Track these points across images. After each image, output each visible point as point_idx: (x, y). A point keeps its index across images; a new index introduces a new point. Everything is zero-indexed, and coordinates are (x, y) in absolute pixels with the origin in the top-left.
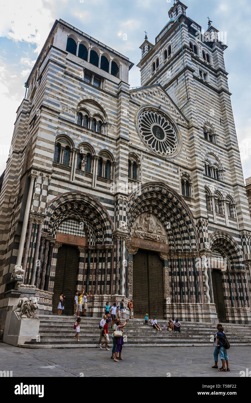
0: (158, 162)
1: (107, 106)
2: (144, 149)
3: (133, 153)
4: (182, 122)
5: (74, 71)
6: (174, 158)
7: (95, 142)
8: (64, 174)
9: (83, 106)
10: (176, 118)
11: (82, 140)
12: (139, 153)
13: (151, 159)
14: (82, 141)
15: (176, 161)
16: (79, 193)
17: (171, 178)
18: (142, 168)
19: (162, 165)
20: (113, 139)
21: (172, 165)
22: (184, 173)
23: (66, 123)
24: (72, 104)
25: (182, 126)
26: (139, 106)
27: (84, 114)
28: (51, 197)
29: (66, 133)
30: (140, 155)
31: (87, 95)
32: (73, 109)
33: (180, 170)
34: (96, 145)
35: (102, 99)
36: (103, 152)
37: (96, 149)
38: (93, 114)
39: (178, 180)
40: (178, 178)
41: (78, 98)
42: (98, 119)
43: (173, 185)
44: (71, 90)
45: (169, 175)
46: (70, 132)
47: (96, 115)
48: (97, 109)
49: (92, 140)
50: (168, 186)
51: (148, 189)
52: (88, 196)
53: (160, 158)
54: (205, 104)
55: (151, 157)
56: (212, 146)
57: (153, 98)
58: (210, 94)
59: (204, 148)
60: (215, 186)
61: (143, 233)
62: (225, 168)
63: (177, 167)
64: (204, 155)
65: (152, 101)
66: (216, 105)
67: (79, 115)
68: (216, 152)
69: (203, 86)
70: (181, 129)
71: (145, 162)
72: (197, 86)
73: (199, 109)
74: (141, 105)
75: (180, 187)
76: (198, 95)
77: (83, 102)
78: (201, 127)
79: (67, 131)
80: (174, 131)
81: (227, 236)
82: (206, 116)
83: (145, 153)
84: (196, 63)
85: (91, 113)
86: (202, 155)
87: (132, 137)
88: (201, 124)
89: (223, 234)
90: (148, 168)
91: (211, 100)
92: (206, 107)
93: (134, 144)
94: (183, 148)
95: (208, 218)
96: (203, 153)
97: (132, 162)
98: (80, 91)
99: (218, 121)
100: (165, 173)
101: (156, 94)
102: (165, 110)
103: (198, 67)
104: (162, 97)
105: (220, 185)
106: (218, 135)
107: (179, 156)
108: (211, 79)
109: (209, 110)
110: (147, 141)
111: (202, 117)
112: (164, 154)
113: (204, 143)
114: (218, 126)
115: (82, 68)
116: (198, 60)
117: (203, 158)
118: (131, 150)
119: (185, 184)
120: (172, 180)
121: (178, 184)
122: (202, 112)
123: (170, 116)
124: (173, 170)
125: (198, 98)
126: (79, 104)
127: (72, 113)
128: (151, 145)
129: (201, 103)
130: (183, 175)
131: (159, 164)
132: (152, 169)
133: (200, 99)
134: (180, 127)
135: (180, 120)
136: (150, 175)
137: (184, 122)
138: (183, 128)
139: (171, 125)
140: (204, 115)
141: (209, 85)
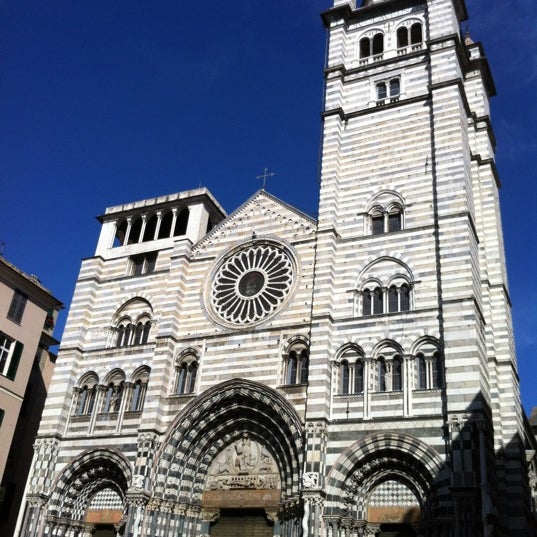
0: (236, 342)
1: (155, 294)
2: (211, 331)
3: (189, 348)
4: (308, 232)
6: (273, 319)
7: (128, 362)
8: (82, 428)
10: (292, 235)
11: (109, 369)
12: (201, 343)
13: (222, 344)
15: (276, 323)
16: (96, 449)
17: (261, 361)
18: (202, 367)
19: (243, 346)
21: (268, 334)
22: (294, 339)
25: (302, 242)
26: (213, 258)
27: (125, 323)
28: (60, 467)
30: (201, 346)
31: (127, 295)
33: (284, 336)
34: (129, 365)
35: (149, 288)
37: (127, 372)
38: (137, 318)
39: (276, 360)
40: (276, 356)
41: (113, 307)
42: (144, 321)
43: (263, 373)
45: (257, 357)
47: (140, 317)
48: (141, 307)
50: (248, 381)
51: (212, 401)
53: (242, 332)
54: (381, 153)
55: (223, 339)
56: (384, 242)
57: (244, 226)
58: (401, 119)
59: (359, 258)
60: (380, 332)
61: (230, 478)
62: (422, 275)
63: (276, 333)
64: (356, 274)
65: (241, 234)
66: (417, 134)
67: (120, 330)
68: (398, 248)
69: (381, 116)
70: (301, 249)
71: (210, 354)
72: (363, 128)
73: (358, 177)
74: (216, 256)
75: (279, 372)
76: (361, 147)
77: (123, 307)
78: (359, 214)
79: (93, 365)
80: (288, 261)
81: (401, 440)
82: (381, 179)
83: (212, 337)
84: (366, 77)
85: (134, 318)
86: (350, 277)
87: (191, 322)
88: (361, 206)
89: (388, 438)
90: (215, 362)
91: (403, 131)
92: (382, 159)
93: (193, 333)
94: (301, 287)
95: (348, 412)
96: (356, 270)
97: (189, 364)
98: (118, 296)
99: (421, 167)
100: (248, 358)
101: (251, 214)
102: (268, 232)
103: (372, 83)
104: (264, 211)
105: (398, 322)
106: (409, 205)
107: (286, 308)
108: (412, 80)
109: (390, 161)
110: (225, 313)
111: (365, 190)
112: (257, 319)
113: (360, 246)
114: (415, 183)
115: (126, 259)
116: (373, 66)
117: (352, 281)
118: (185, 345)
119: (298, 359)
120: (262, 365)
121: (272, 368)
122: (367, 178)
123: (279, 239)
124: (267, 343)
125: (361, 154)
126: (117, 315)
127: (102, 335)
128: (231, 316)
129: (369, 159)
130: (291, 343)
131: (236, 346)
132: (222, 360)
133: (366, 153)
134: (300, 246)
135: (301, 233)
136: (216, 373)
137: (311, 231)
138: (306, 245)
139: (282, 255)
140: (374, 181)
141: (399, 101)
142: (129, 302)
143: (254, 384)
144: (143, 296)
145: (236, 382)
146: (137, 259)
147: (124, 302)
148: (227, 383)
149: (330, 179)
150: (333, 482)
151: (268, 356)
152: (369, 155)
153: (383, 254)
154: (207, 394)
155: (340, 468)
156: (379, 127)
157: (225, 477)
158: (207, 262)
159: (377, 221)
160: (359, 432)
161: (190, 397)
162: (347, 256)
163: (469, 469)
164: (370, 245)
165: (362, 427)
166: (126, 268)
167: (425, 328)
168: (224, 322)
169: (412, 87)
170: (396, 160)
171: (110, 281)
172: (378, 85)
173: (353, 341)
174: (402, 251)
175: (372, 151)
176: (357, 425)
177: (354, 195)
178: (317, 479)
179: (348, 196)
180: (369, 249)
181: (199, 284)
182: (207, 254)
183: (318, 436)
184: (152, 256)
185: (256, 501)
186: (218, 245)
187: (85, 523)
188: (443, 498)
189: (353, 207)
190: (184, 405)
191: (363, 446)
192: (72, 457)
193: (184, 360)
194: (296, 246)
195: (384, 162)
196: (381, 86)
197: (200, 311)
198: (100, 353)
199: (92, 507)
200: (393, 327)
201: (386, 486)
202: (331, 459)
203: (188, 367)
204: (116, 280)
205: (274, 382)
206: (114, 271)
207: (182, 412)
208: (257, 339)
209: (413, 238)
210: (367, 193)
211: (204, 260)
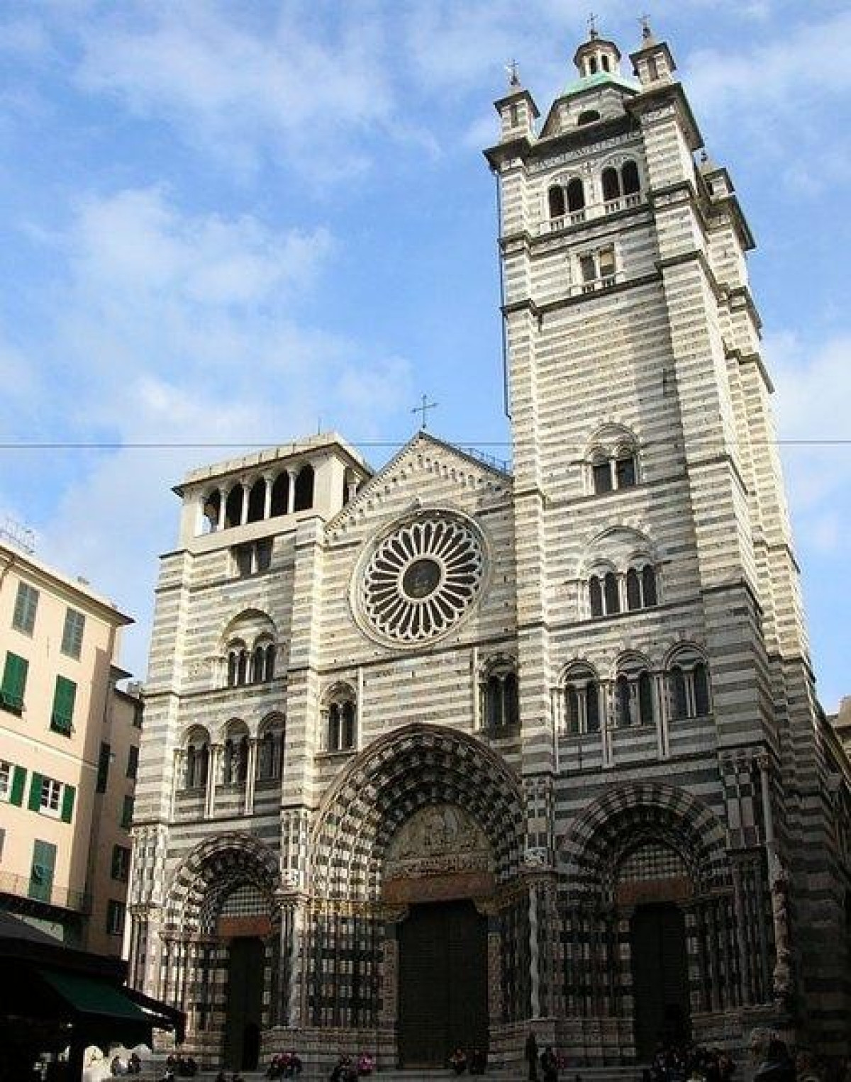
0: (408, 669)
1: (276, 603)
2: (369, 654)
3: (339, 683)
4: (498, 496)
5: (211, 571)
6: (459, 630)
7: (250, 708)
10: (474, 500)
11: (224, 718)
12: (355, 673)
13: (388, 673)
14: (226, 721)
15: (466, 637)
17: (448, 695)
18: (361, 709)
19: (419, 674)
21: (453, 654)
22: (493, 659)
23: (195, 699)
24: (209, 649)
25: (492, 511)
27: (237, 650)
29: (196, 721)
30: (356, 679)
31: (235, 606)
32: (209, 658)
33: (479, 656)
34: (251, 712)
35: (266, 595)
37: (250, 723)
38: (253, 641)
40: (470, 686)
41: (217, 627)
42: (264, 645)
43: (453, 712)
44: (205, 618)
45: (442, 690)
46: (204, 714)
47: (258, 639)
48: (259, 625)
49: (244, 708)
50: (433, 725)
53: (416, 654)
54: (597, 365)
55: (388, 666)
56: (614, 504)
57: (400, 489)
58: (621, 312)
59: (579, 531)
60: (618, 640)
61: (419, 861)
62: (671, 551)
63: (466, 653)
64: (577, 555)
65: (397, 502)
66: (646, 336)
67: (229, 660)
68: (634, 512)
69: (592, 308)
70: (491, 521)
71: (371, 689)
72: (567, 327)
73: (568, 404)
74: (362, 539)
75: (476, 710)
76: (567, 358)
77: (231, 626)
78: (573, 463)
79: (198, 715)
80: (473, 541)
81: (657, 793)
83: (371, 664)
84: (563, 248)
85: (250, 642)
86: (568, 561)
87: (338, 643)
88: (574, 451)
89: (639, 791)
90: (378, 701)
91: (626, 331)
92: (598, 375)
93: (341, 660)
94: (497, 580)
95: (581, 760)
96: (577, 549)
97: (341, 706)
98: (220, 610)
99: (657, 386)
100: (429, 692)
101: (408, 472)
102: (439, 497)
103: (574, 257)
104: (428, 465)
105: (642, 623)
106: (645, 446)
107: (479, 612)
108: (631, 251)
110: (387, 625)
111: (578, 424)
112: (435, 632)
114: (650, 411)
115: (226, 552)
116: (571, 231)
117: (572, 567)
118: (333, 679)
119: (502, 688)
120: (451, 700)
121: (468, 703)
123: (456, 506)
124: (454, 668)
125: (567, 368)
126: (224, 638)
127: (206, 669)
128: (397, 631)
129: (580, 375)
130: (491, 665)
131: (409, 675)
132: (390, 698)
133: (575, 366)
134: (490, 516)
135: (488, 497)
136: (382, 717)
137: (504, 491)
138: (498, 514)
139: (464, 531)
140: (590, 409)
141: (615, 285)
142: (239, 618)
143: (441, 730)
144: (259, 608)
145: (415, 729)
146: (241, 551)
147: (230, 618)
148: (402, 731)
150: (566, 857)
151: (458, 687)
152: (580, 370)
153: (613, 522)
154: (373, 748)
155: (575, 837)
156: (589, 326)
157: (412, 861)
158: (350, 549)
159: (601, 471)
160: (597, 787)
161: (350, 755)
162: (561, 529)
163: (750, 823)
164: (592, 510)
165: (602, 779)
166: (227, 566)
167: (682, 630)
168: (386, 639)
169: (633, 262)
170: (620, 376)
171: (206, 587)
172: (582, 260)
173: (580, 656)
174: (639, 517)
175: (584, 364)
176: (594, 777)
177: (562, 433)
178: (544, 855)
179: (555, 435)
180: (592, 516)
181: (341, 584)
182: (349, 536)
183: (542, 796)
184: (264, 545)
185: (459, 890)
186: (364, 522)
187: (217, 937)
188: (717, 864)
189: (564, 452)
190: (342, 767)
191: (605, 805)
192: (187, 850)
193: (334, 701)
194: (484, 517)
195: (603, 379)
196: (586, 261)
197: (349, 625)
198: (207, 697)
199: (223, 915)
200: (636, 631)
201: (640, 855)
202: (563, 826)
203: (340, 711)
204: (213, 585)
205: (471, 723)
207: (339, 776)
208: (438, 663)
209: (654, 496)
210: (583, 428)
211: (345, 546)
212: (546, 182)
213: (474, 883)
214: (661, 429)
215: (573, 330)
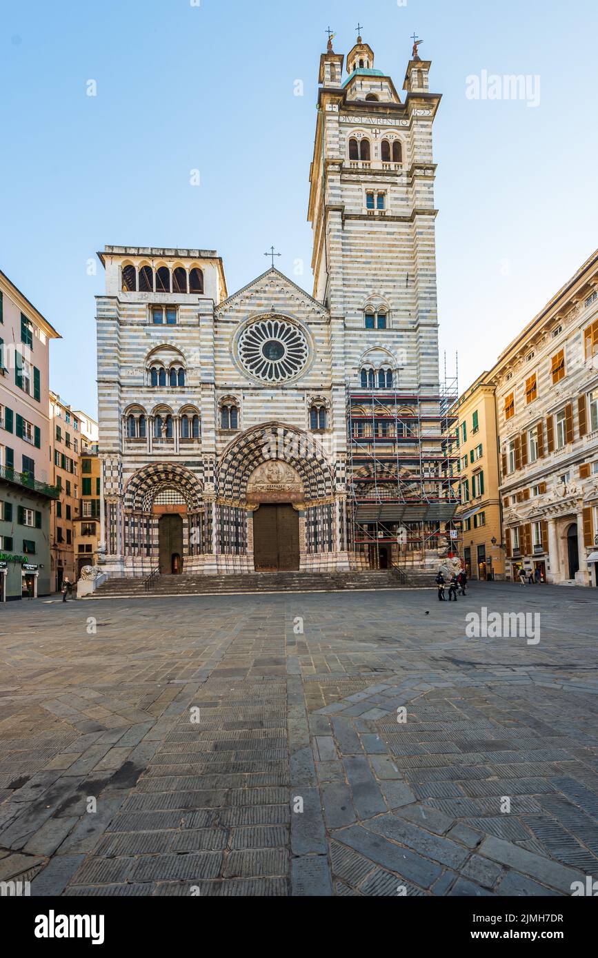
0: (269, 395)
1: (185, 345)
2: (246, 384)
3: (229, 396)
4: (319, 316)
6: (297, 381)
7: (172, 399)
8: (140, 448)
9: (153, 358)
10: (305, 315)
11: (154, 403)
12: (238, 392)
13: (257, 395)
14: (156, 404)
15: (300, 385)
16: (159, 463)
17: (291, 411)
18: (242, 411)
19: (275, 398)
20: (196, 387)
21: (295, 392)
22: (315, 398)
23: (133, 389)
24: (138, 362)
25: (315, 324)
26: (237, 322)
27: (158, 367)
28: (127, 476)
29: (135, 401)
30: (239, 395)
31: (155, 341)
32: (139, 368)
33: (308, 395)
34: (174, 402)
35: (177, 338)
36: (183, 409)
37: (173, 408)
38: (169, 363)
39: (303, 411)
40: (303, 408)
41: (144, 350)
42: (177, 367)
43: (294, 419)
44: (134, 344)
45: (288, 408)
46: (140, 398)
47: (173, 363)
48: (173, 355)
49: (168, 399)
50: (284, 424)
51: (254, 435)
52: (170, 463)
53: (273, 388)
54: (373, 260)
55: (257, 391)
56: (377, 336)
57: (260, 299)
58: (388, 233)
59: (361, 345)
61: (265, 485)
62: (404, 364)
63: (302, 392)
64: (359, 357)
65: (259, 305)
66: (400, 252)
67: (152, 371)
68: (387, 342)
69: (371, 225)
70: (315, 329)
71: (248, 401)
72: (357, 232)
73: (356, 277)
74: (239, 320)
75: (306, 420)
76: (357, 251)
77: (152, 353)
78: (359, 309)
79: (136, 398)
80: (302, 337)
82: (373, 283)
83: (247, 389)
84: (358, 182)
85: (167, 363)
86: (354, 358)
87: (227, 375)
88: (359, 303)
90: (252, 408)
91: (390, 245)
92: (374, 266)
93: (229, 384)
94: (317, 360)
96: (358, 353)
97: (229, 407)
98: (144, 341)
99: (402, 281)
100: (281, 408)
101: (267, 289)
102: (285, 309)
103: (364, 190)
104: (278, 289)
106: (394, 311)
107: (307, 374)
108: (396, 199)
109: (380, 269)
110: (254, 371)
111: (362, 290)
112: (282, 379)
113: (360, 336)
114: (399, 293)
116: (362, 172)
117: (356, 362)
118: (226, 393)
119: (318, 412)
120: (293, 413)
121: (302, 416)
122: (363, 280)
123: (294, 317)
124: (294, 398)
125: (357, 257)
126: (148, 358)
127: (139, 374)
128: (260, 375)
129: (364, 263)
130: (314, 400)
131: (270, 398)
132: (259, 408)
133: (361, 256)
134: (313, 326)
135: (312, 315)
136: (255, 416)
137: (322, 315)
138: (318, 326)
139: (297, 330)
140: (368, 283)
141: (385, 216)
142: (159, 348)
143: (287, 426)
144: (173, 345)
145: (273, 424)
146: (155, 308)
147: (153, 347)
148: (266, 424)
149: (337, 273)
151: (296, 408)
152: (364, 260)
153: (377, 344)
154: (250, 431)
156: (371, 236)
157: (262, 485)
158: (230, 324)
159: (369, 317)
160: (365, 461)
161: (237, 432)
162: (351, 341)
164: (368, 336)
166: (145, 315)
168: (254, 378)
169: (396, 206)
170: (384, 270)
172: (367, 194)
174: (390, 345)
175: (366, 257)
177: (354, 292)
179: (350, 292)
180: (367, 339)
181: (227, 343)
182: (230, 317)
184: (172, 308)
185: (286, 499)
186: (238, 311)
187: (153, 513)
189: (354, 303)
190: (232, 437)
191: (367, 469)
192: (137, 469)
193: (225, 404)
194: (309, 326)
195: (375, 269)
196: (370, 196)
197: (233, 366)
198: (141, 389)
199: (155, 503)
202: (348, 476)
203: (229, 410)
204: (137, 325)
205: (304, 426)
206: (133, 316)
207: (232, 441)
208: (286, 395)
209: (398, 336)
210: (364, 292)
211: (227, 322)
212: (349, 132)
213: (293, 497)
214: (403, 304)
215: (362, 235)
